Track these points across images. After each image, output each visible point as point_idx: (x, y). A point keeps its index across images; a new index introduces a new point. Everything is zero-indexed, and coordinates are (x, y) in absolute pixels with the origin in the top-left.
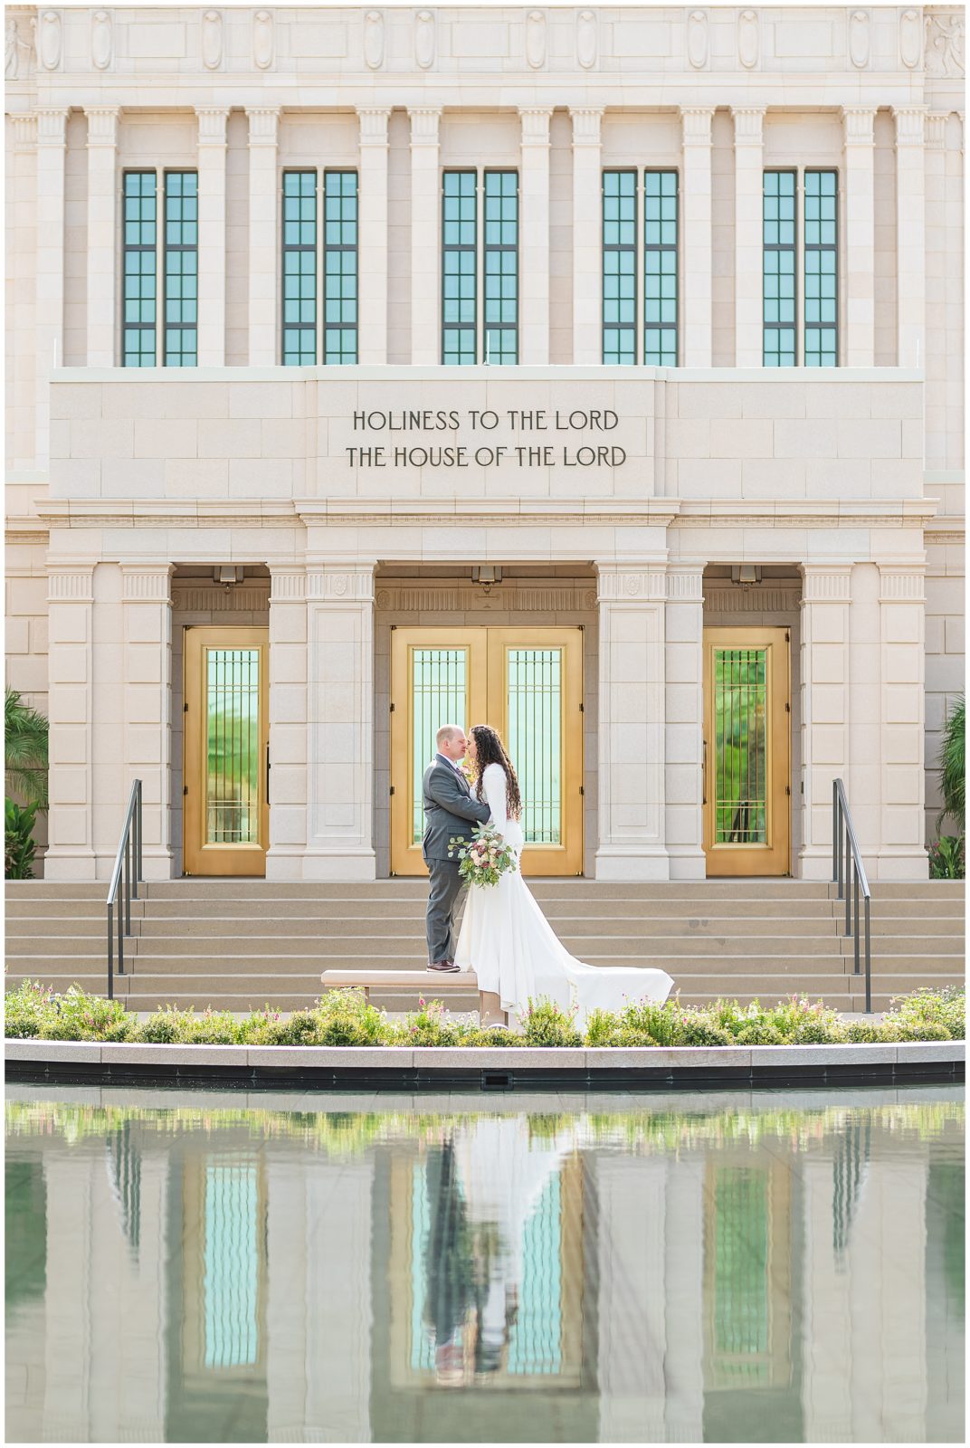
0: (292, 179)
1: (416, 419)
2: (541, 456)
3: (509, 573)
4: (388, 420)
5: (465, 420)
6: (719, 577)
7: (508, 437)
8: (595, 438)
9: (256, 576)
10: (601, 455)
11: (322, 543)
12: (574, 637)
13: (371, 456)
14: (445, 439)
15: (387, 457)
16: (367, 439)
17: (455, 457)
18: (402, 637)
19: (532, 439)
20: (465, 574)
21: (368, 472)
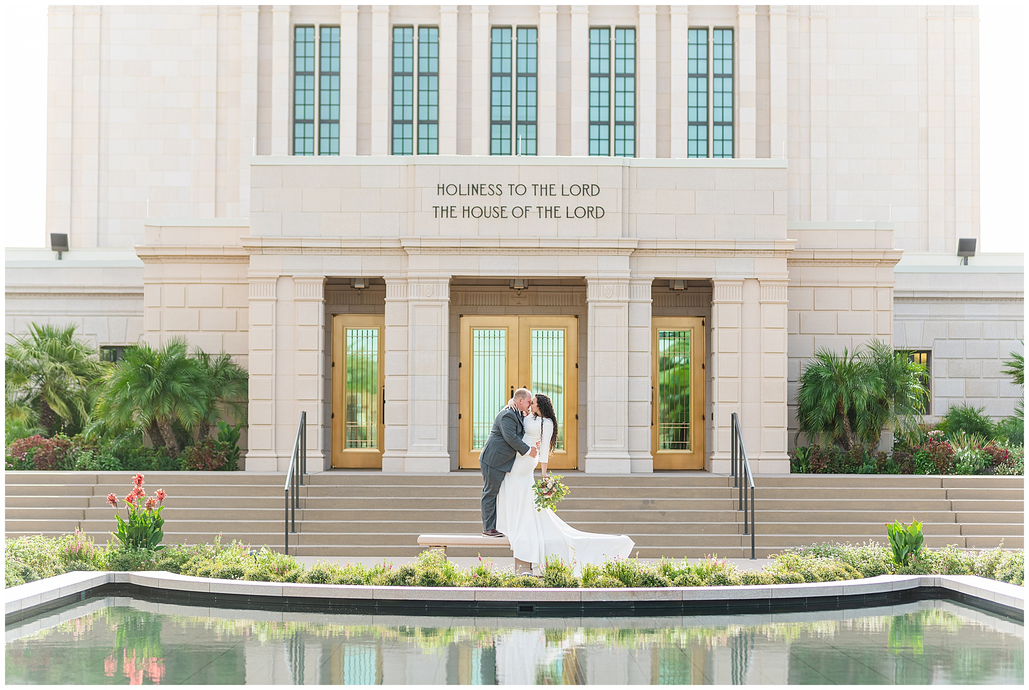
0: (398, 32)
1: (476, 189)
2: (552, 212)
3: (532, 283)
4: (458, 189)
5: (506, 190)
6: (661, 286)
7: (532, 200)
8: (586, 201)
9: (377, 284)
10: (589, 212)
11: (417, 264)
12: (572, 322)
13: (448, 211)
14: (493, 201)
15: (458, 212)
16: (445, 201)
17: (500, 212)
18: (466, 322)
19: (547, 201)
20: (506, 283)
21: (446, 221)
